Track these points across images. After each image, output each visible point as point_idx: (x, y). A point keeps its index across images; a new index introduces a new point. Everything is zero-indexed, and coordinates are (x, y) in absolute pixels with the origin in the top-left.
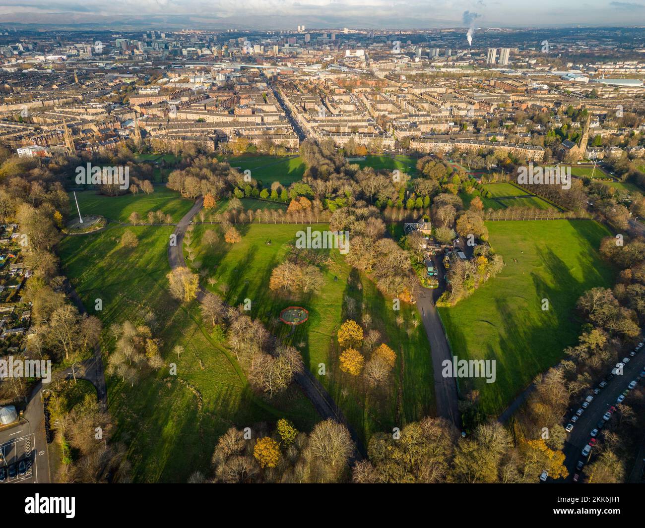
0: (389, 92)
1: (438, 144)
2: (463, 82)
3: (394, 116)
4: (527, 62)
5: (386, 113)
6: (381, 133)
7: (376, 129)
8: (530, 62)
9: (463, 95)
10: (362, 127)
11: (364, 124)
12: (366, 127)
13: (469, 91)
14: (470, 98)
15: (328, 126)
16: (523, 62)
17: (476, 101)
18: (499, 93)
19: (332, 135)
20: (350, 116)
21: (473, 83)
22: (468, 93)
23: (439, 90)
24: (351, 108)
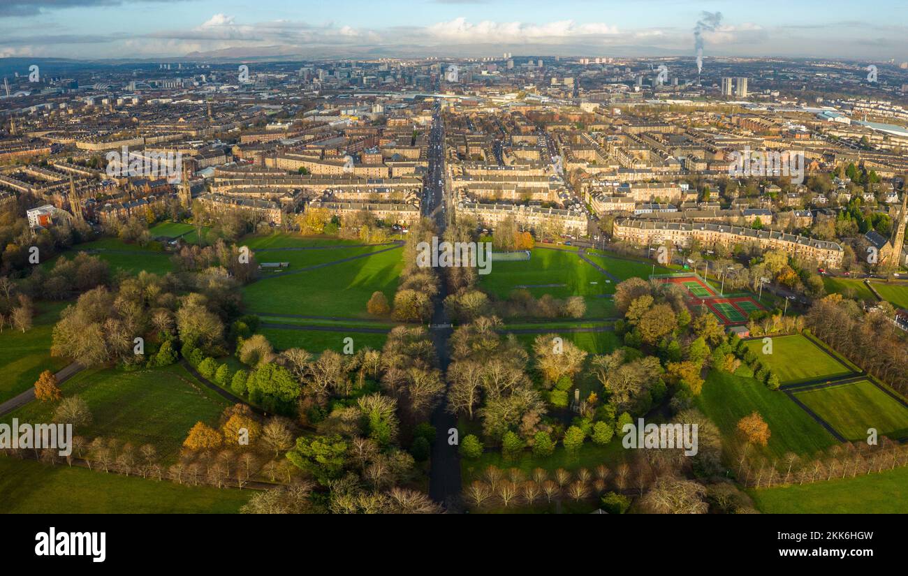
0: (596, 130)
1: (662, 231)
2: (696, 119)
3: (595, 171)
4: (769, 94)
5: (583, 166)
6: (567, 205)
7: (560, 197)
8: (772, 94)
9: (699, 137)
10: (539, 190)
11: (545, 184)
12: (546, 190)
13: (705, 131)
14: (709, 142)
15: (482, 187)
16: (764, 94)
17: (718, 148)
18: (747, 136)
19: (479, 207)
20: (526, 169)
21: (710, 120)
22: (706, 134)
23: (663, 129)
24: (533, 155)
